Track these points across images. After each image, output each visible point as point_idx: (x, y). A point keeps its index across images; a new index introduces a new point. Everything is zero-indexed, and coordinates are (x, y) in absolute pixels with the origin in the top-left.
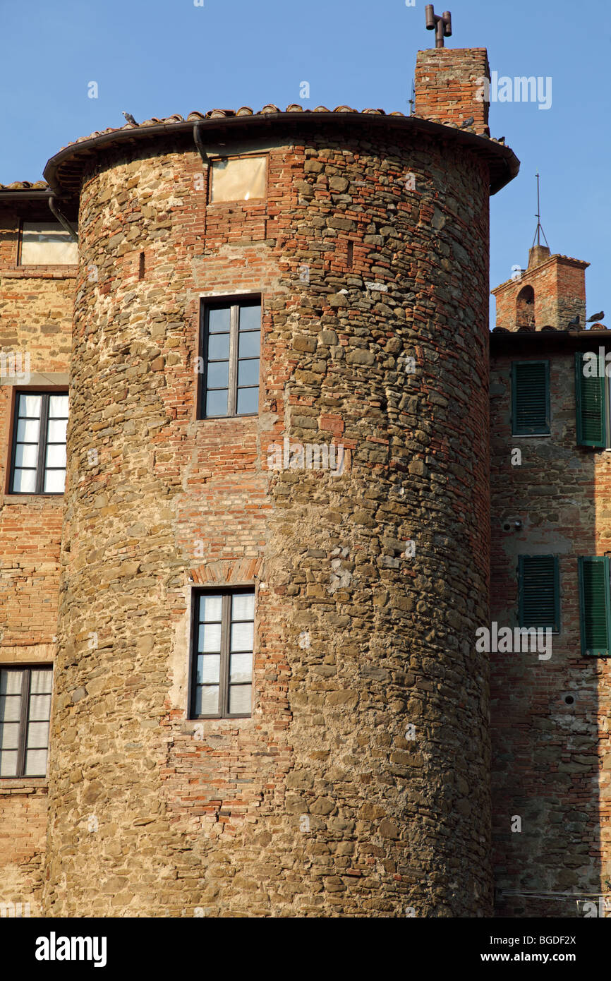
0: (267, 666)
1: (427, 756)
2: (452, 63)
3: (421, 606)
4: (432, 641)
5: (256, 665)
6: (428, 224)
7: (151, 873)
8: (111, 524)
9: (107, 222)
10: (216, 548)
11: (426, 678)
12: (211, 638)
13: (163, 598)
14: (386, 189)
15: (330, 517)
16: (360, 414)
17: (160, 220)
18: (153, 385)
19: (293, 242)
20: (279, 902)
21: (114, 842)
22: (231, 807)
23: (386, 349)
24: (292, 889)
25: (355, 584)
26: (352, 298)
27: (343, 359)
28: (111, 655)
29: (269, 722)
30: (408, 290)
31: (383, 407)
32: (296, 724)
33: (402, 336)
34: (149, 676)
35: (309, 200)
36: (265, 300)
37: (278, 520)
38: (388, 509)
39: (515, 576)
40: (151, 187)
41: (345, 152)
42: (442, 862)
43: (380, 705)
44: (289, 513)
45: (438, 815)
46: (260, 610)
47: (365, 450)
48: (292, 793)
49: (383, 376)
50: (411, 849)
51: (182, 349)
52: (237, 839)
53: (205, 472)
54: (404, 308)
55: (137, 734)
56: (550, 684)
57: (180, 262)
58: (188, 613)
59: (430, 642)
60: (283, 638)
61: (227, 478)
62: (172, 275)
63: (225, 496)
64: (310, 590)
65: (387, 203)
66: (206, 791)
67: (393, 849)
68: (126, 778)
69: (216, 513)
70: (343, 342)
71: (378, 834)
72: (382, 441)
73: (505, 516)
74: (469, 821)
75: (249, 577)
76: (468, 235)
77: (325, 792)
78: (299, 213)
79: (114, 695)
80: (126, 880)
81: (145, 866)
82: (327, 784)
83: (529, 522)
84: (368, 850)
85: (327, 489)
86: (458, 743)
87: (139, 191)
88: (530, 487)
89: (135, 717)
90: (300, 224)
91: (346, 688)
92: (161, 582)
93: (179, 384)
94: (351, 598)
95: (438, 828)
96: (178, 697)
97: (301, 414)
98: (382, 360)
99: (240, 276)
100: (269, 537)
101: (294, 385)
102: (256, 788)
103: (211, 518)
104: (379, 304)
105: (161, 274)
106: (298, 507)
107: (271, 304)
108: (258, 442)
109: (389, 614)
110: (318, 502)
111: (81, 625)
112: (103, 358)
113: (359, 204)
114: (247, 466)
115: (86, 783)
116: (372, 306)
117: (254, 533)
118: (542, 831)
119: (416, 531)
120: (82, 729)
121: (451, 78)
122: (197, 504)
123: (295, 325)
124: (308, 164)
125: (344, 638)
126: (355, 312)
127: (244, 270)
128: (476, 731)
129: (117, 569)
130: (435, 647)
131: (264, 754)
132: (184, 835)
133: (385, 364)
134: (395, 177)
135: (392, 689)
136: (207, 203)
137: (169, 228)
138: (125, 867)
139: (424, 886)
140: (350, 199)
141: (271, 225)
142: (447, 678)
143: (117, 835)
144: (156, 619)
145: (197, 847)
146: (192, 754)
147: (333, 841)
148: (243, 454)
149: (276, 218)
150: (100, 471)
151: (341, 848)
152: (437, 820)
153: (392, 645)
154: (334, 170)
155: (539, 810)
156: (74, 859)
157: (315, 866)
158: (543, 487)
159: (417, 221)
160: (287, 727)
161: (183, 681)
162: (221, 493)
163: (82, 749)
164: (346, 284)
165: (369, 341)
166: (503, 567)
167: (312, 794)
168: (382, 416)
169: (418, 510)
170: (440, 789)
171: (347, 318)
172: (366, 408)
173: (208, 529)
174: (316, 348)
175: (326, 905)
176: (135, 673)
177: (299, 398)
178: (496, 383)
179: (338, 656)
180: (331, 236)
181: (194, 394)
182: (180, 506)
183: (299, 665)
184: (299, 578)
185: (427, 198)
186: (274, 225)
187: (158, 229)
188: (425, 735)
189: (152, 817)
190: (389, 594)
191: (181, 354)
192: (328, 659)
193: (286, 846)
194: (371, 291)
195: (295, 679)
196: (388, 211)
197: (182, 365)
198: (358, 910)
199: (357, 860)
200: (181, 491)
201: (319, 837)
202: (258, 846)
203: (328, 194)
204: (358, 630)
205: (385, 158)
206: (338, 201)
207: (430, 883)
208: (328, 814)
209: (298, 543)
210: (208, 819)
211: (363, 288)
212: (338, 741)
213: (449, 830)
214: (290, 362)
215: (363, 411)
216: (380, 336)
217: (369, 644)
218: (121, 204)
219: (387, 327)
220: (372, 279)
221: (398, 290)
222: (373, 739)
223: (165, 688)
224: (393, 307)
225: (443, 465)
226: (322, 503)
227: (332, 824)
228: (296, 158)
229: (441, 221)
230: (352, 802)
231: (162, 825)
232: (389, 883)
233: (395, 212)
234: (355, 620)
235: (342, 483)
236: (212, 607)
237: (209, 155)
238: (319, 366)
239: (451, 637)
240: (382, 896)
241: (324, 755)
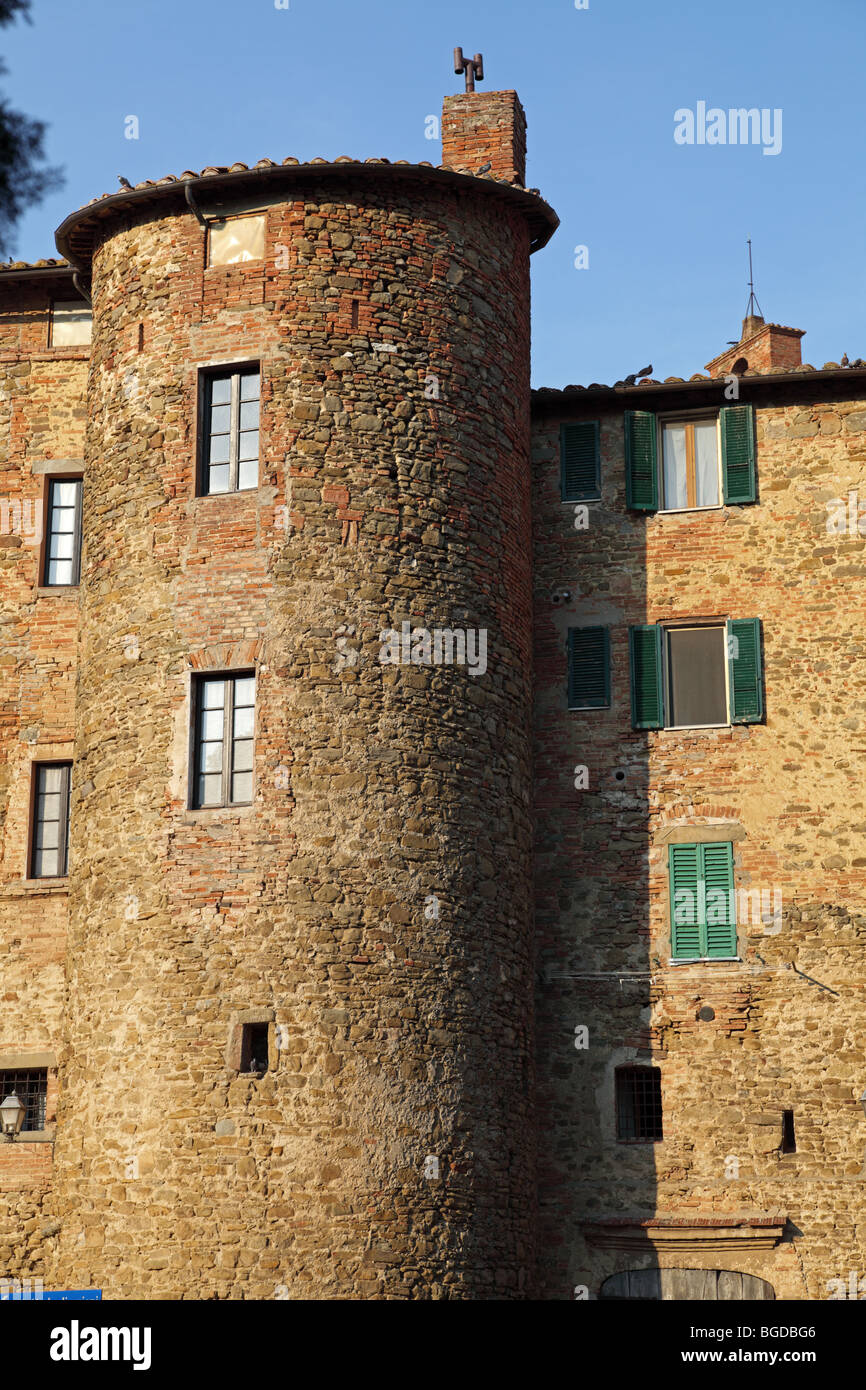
0: (269, 751)
1: (443, 839)
2: (480, 108)
3: (436, 683)
4: (450, 719)
5: (257, 750)
6: (443, 278)
7: (153, 968)
8: (114, 611)
9: (110, 294)
10: (215, 631)
11: (443, 757)
12: (214, 725)
13: (163, 686)
14: (394, 243)
15: (335, 593)
16: (367, 483)
17: (158, 288)
18: (152, 463)
19: (293, 304)
20: (283, 991)
21: (118, 937)
22: (232, 898)
23: (395, 414)
24: (295, 978)
25: (362, 662)
26: (358, 361)
27: (348, 426)
28: (114, 746)
29: (271, 809)
30: (420, 350)
31: (393, 475)
32: (299, 811)
33: (413, 399)
34: (150, 767)
35: (310, 259)
36: (264, 367)
37: (279, 599)
38: (398, 583)
39: (564, 649)
40: (150, 254)
41: (349, 206)
42: (460, 945)
43: (390, 787)
44: (291, 591)
45: (456, 898)
46: (261, 694)
47: (373, 522)
48: (294, 881)
49: (392, 442)
50: (424, 934)
51: (180, 424)
52: (239, 930)
53: (204, 551)
54: (416, 369)
55: (139, 827)
56: (600, 761)
57: (178, 332)
58: (188, 700)
59: (447, 721)
60: (285, 722)
61: (227, 557)
62: (170, 345)
63: (223, 576)
64: (313, 671)
65: (396, 258)
66: (206, 883)
67: (404, 934)
68: (129, 872)
69: (215, 595)
70: (348, 408)
71: (388, 919)
72: (391, 511)
73: (555, 586)
74: (494, 903)
75: (250, 660)
76: (493, 289)
77: (330, 879)
78: (299, 273)
79: (118, 787)
80: (129, 974)
81: (148, 961)
82: (331, 871)
83: (579, 592)
84: (376, 936)
85: (331, 564)
86: (480, 824)
87: (138, 259)
88: (580, 556)
89: (137, 810)
90: (300, 285)
91: (352, 771)
92: (161, 669)
93: (178, 461)
94: (358, 678)
95: (456, 912)
96: (179, 787)
97: (302, 486)
98: (391, 425)
99: (238, 343)
100: (269, 617)
101: (295, 456)
102: (258, 877)
103: (210, 600)
104: (387, 366)
105: (159, 345)
106: (300, 584)
107: (271, 371)
108: (258, 518)
109: (400, 692)
110: (322, 578)
111: (89, 717)
112: (107, 437)
113: (364, 260)
114: (247, 544)
115: (94, 879)
116: (380, 369)
117: (254, 613)
118: (591, 912)
119: (431, 605)
120: (91, 824)
121: (479, 124)
122: (196, 585)
123: (295, 392)
124: (308, 220)
125: (351, 720)
126: (361, 376)
127: (242, 337)
128: (504, 811)
129: (119, 658)
130: (453, 725)
131: (265, 843)
132: (185, 927)
133: (394, 430)
134: (404, 230)
135: (403, 770)
136: (205, 268)
137: (167, 296)
138: (129, 961)
139: (440, 970)
140: (354, 256)
141: (270, 287)
142: (467, 756)
143: (121, 930)
144: (157, 707)
145: (198, 939)
146: (193, 845)
147: (338, 928)
148: (242, 532)
149: (275, 280)
150: (104, 557)
151: (347, 935)
152: (455, 904)
153: (403, 724)
154: (336, 226)
155: (589, 891)
156: (84, 955)
157: (319, 955)
158: (593, 555)
159: (430, 277)
160: (289, 814)
161: (183, 771)
162: (219, 573)
163: (90, 844)
164: (350, 346)
165: (376, 406)
166: (551, 641)
167: (316, 882)
168: (392, 484)
169: (433, 583)
170: (457, 871)
171: (352, 382)
172: (373, 476)
173: (207, 611)
174: (318, 415)
175: (331, 993)
176: (137, 764)
177: (300, 469)
178: (545, 447)
179: (344, 738)
180: (334, 296)
181: (193, 471)
182: (179, 589)
183: (302, 749)
184: (302, 659)
185: (441, 251)
186: (272, 287)
187: (156, 298)
188: (441, 816)
189: (154, 910)
190: (399, 672)
191: (179, 429)
192: (333, 742)
193: (289, 935)
194: (378, 353)
195: (298, 764)
196: (396, 266)
197: (180, 440)
198: (366, 996)
199: (365, 946)
200: (180, 572)
201: (324, 925)
202: (260, 936)
203: (330, 251)
204: (366, 711)
205: (393, 209)
206: (341, 258)
207: (445, 967)
208: (333, 902)
209: (300, 622)
210: (209, 911)
211: (370, 350)
212: (344, 826)
213: (468, 913)
214: (291, 431)
215: (370, 480)
216: (389, 400)
217: (379, 725)
218: (123, 274)
219: (397, 390)
220: (380, 340)
221: (410, 351)
222: (382, 822)
223: (165, 779)
224: (403, 369)
225: (462, 534)
226: (326, 579)
227: (338, 911)
228: (295, 214)
229: (458, 275)
230: (359, 889)
231: (163, 917)
232: (399, 968)
233: (404, 267)
234: (363, 700)
235: (347, 557)
236: (215, 693)
237: (206, 216)
238: (323, 434)
239: (472, 715)
240: (392, 982)
241: (329, 842)
